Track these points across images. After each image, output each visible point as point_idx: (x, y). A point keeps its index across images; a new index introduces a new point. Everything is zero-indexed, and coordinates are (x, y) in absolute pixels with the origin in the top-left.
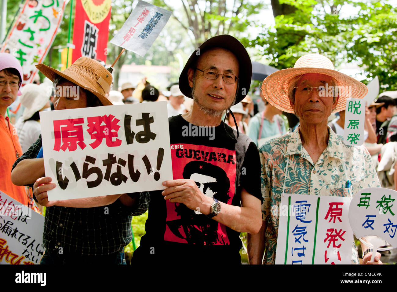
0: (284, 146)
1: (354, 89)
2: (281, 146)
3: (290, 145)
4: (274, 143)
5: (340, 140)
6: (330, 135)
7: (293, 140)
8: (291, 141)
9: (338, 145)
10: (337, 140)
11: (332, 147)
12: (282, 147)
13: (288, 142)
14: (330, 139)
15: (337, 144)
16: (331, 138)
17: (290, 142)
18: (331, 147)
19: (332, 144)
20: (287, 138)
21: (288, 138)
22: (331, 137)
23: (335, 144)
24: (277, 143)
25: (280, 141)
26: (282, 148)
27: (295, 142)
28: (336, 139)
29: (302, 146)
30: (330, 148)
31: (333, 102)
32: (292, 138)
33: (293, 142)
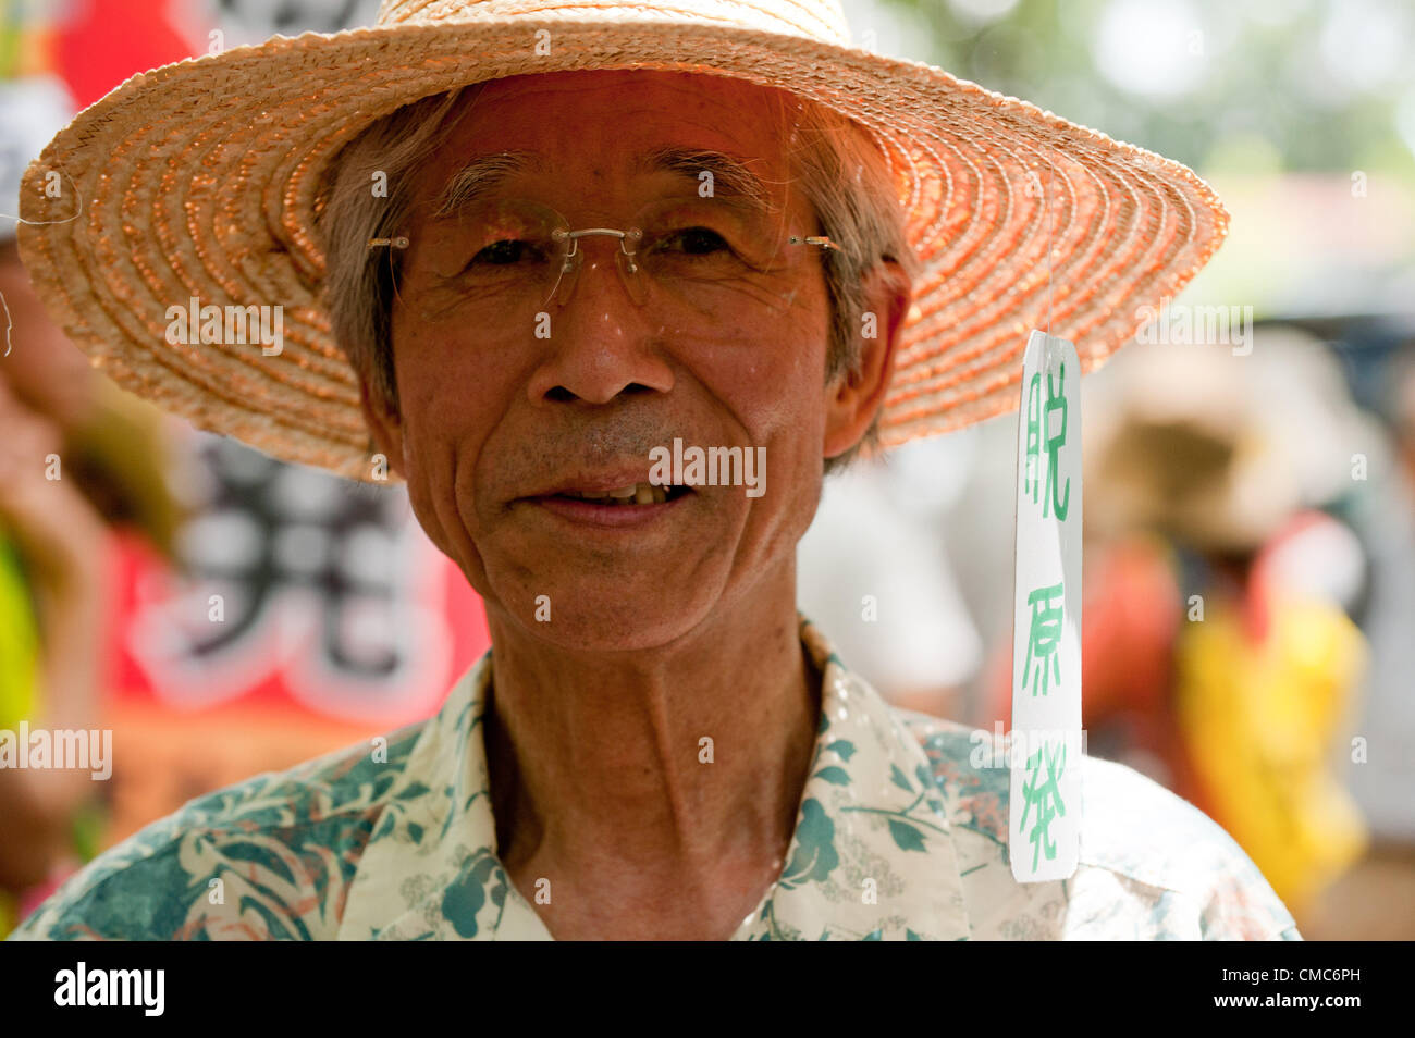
0: (321, 883)
1: (1068, 208)
2: (290, 878)
3: (378, 859)
4: (224, 840)
5: (953, 789)
6: (829, 737)
7: (416, 811)
8: (401, 820)
9: (912, 854)
10: (904, 799)
11: (837, 875)
12: (309, 891)
13: (364, 830)
14: (818, 789)
15: (909, 836)
16: (835, 776)
17: (388, 829)
18: (821, 875)
19: (839, 843)
20: (367, 790)
21: (380, 789)
22: (831, 759)
23: (883, 841)
24: (261, 840)
25: (288, 820)
26: (306, 906)
27: (429, 837)
28: (899, 779)
29: (493, 882)
30: (811, 885)
31: (831, 368)
32: (417, 790)
33: (416, 832)
